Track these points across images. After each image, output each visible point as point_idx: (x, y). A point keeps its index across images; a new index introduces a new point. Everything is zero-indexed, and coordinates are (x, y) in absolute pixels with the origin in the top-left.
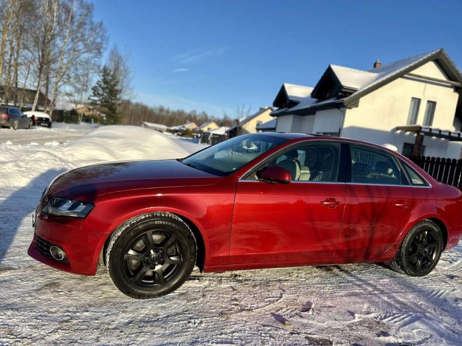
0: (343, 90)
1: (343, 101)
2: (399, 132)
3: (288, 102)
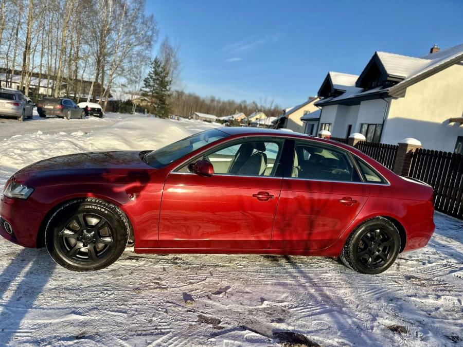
0: (388, 78)
1: (388, 90)
2: (452, 124)
3: (333, 91)
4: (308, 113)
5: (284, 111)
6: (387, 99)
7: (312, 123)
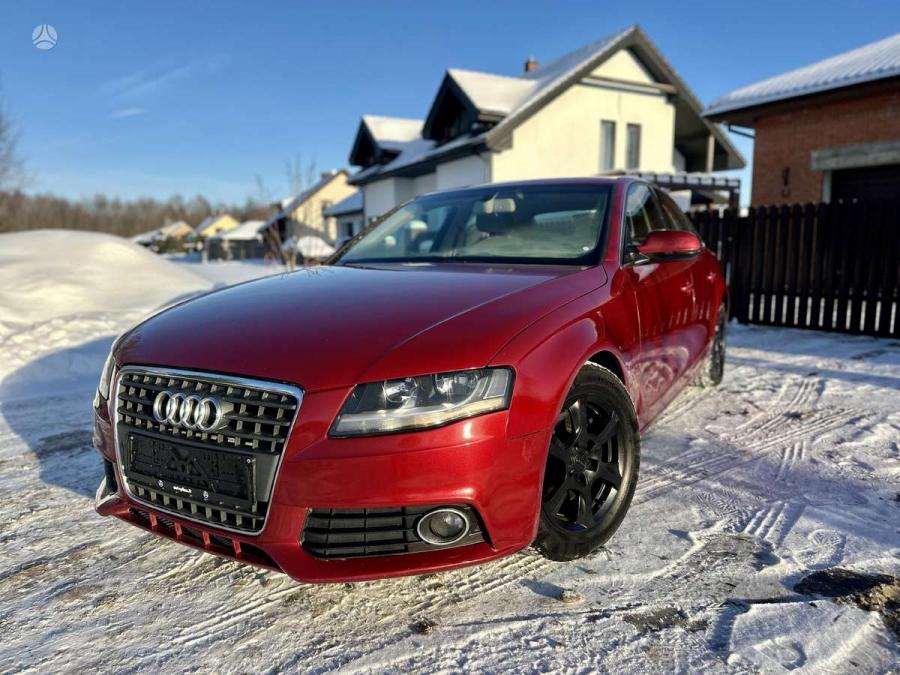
0: (482, 118)
1: (484, 138)
3: (379, 153)
4: (329, 205)
5: (279, 206)
6: (485, 155)
7: (347, 220)
